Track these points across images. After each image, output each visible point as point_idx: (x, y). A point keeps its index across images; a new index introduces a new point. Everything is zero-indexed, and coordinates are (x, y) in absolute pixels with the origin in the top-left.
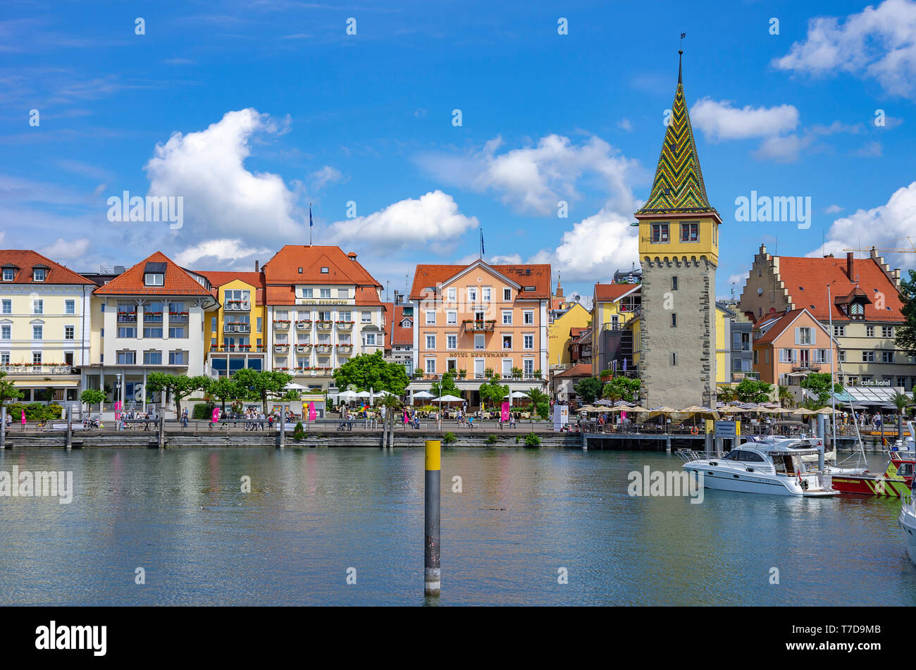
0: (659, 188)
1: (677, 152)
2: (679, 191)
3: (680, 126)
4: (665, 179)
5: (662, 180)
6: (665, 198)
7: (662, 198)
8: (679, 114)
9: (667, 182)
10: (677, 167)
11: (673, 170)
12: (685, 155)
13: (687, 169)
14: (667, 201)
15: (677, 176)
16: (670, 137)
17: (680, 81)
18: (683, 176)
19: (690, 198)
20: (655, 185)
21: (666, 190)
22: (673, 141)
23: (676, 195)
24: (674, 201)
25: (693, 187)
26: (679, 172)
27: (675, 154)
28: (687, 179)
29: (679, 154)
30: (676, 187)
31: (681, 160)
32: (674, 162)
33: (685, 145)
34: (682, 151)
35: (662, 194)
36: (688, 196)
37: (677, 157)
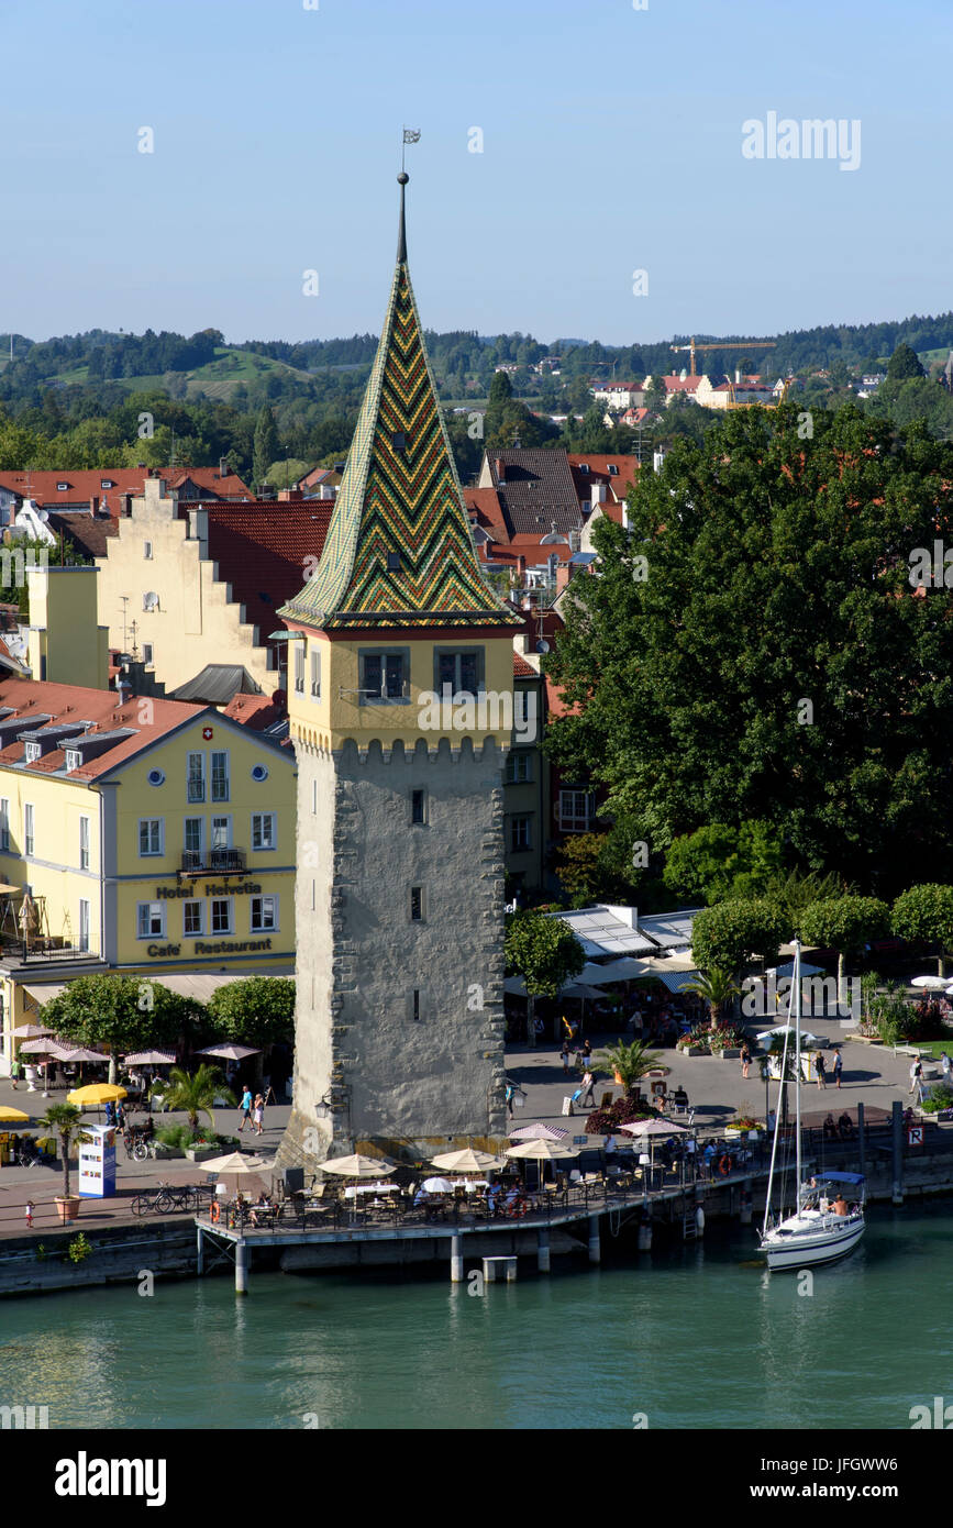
0: (371, 552)
1: (410, 454)
2: (422, 560)
3: (411, 382)
4: (385, 527)
5: (377, 529)
6: (389, 581)
7: (379, 582)
8: (406, 348)
9: (391, 536)
10: (412, 495)
11: (401, 502)
12: (429, 462)
13: (439, 503)
14: (396, 589)
15: (413, 518)
16: (389, 411)
17: (403, 258)
18: (429, 522)
19: (452, 581)
20: (359, 545)
21: (389, 557)
22: (397, 422)
23: (416, 573)
24: (413, 590)
25: (458, 552)
26: (419, 508)
27: (404, 459)
28: (441, 527)
29: (416, 459)
30: (415, 550)
31: (422, 476)
32: (403, 482)
33: (428, 435)
34: (421, 450)
35: (378, 568)
36: (446, 575)
37: (410, 467)
